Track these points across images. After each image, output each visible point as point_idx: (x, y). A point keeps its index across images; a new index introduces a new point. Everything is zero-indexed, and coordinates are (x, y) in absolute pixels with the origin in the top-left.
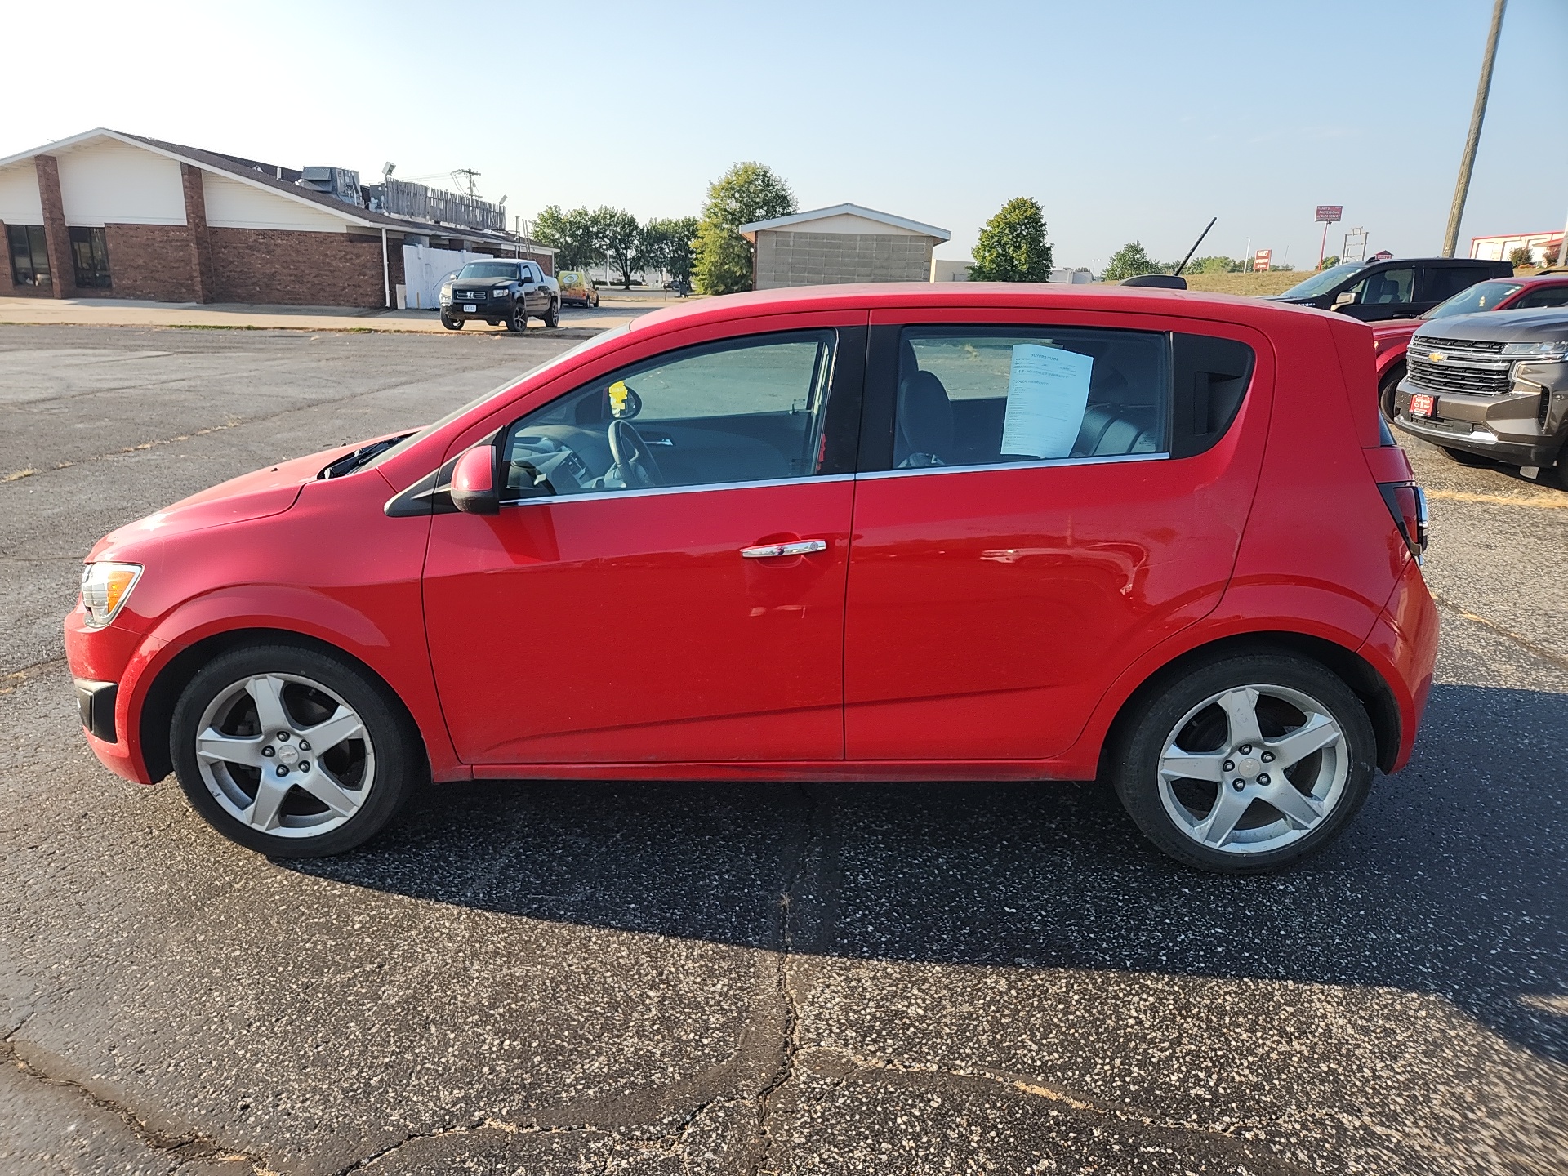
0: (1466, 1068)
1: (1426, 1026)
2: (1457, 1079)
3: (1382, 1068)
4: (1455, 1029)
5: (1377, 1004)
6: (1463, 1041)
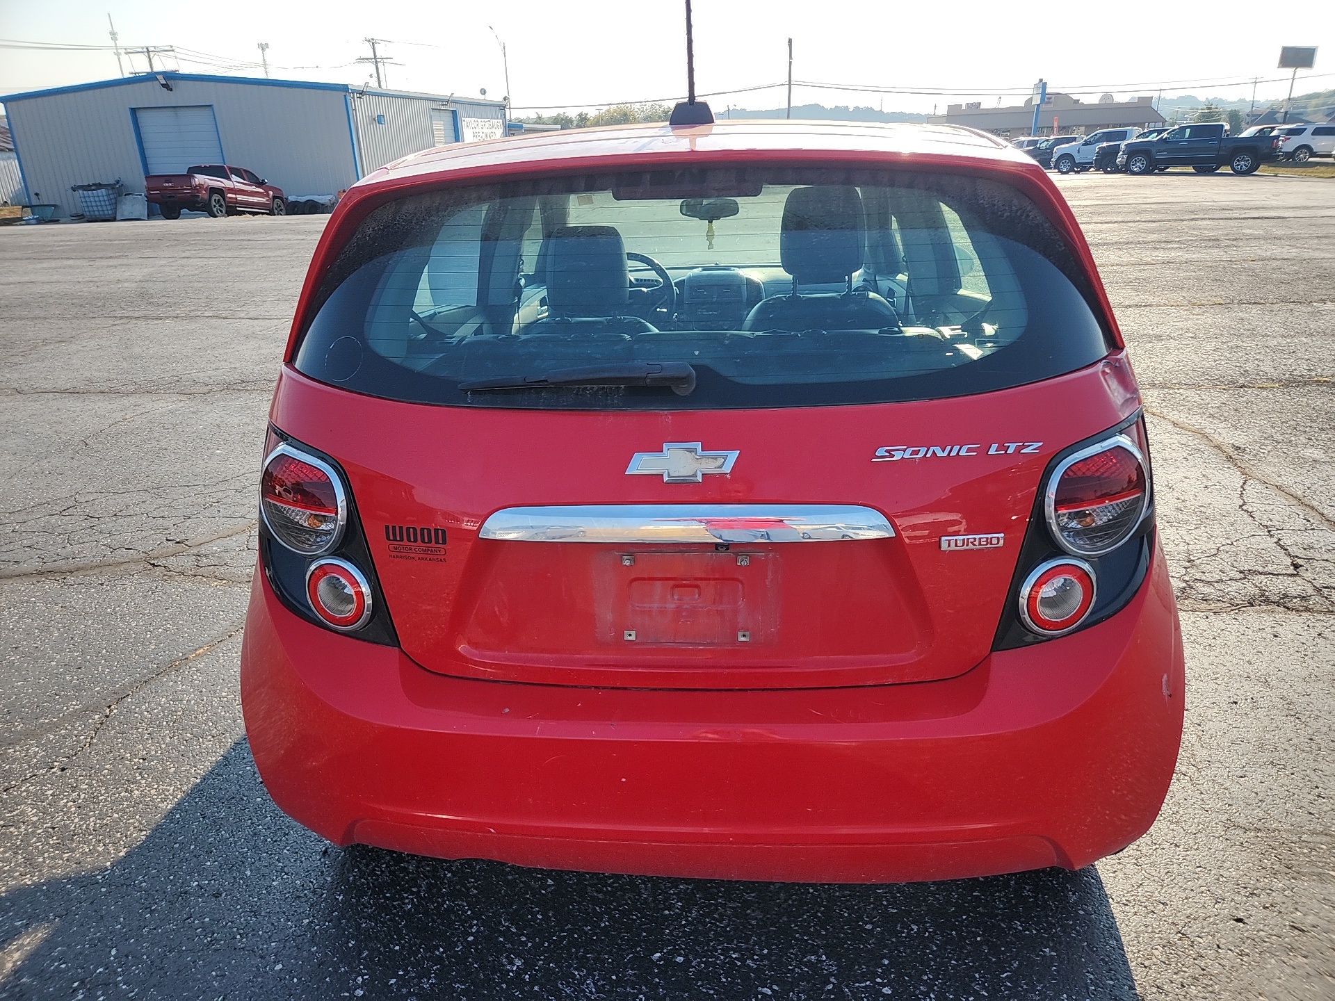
0: (33, 843)
1: (87, 843)
2: (31, 832)
3: (80, 796)
4: (68, 860)
5: (133, 823)
6: (53, 858)
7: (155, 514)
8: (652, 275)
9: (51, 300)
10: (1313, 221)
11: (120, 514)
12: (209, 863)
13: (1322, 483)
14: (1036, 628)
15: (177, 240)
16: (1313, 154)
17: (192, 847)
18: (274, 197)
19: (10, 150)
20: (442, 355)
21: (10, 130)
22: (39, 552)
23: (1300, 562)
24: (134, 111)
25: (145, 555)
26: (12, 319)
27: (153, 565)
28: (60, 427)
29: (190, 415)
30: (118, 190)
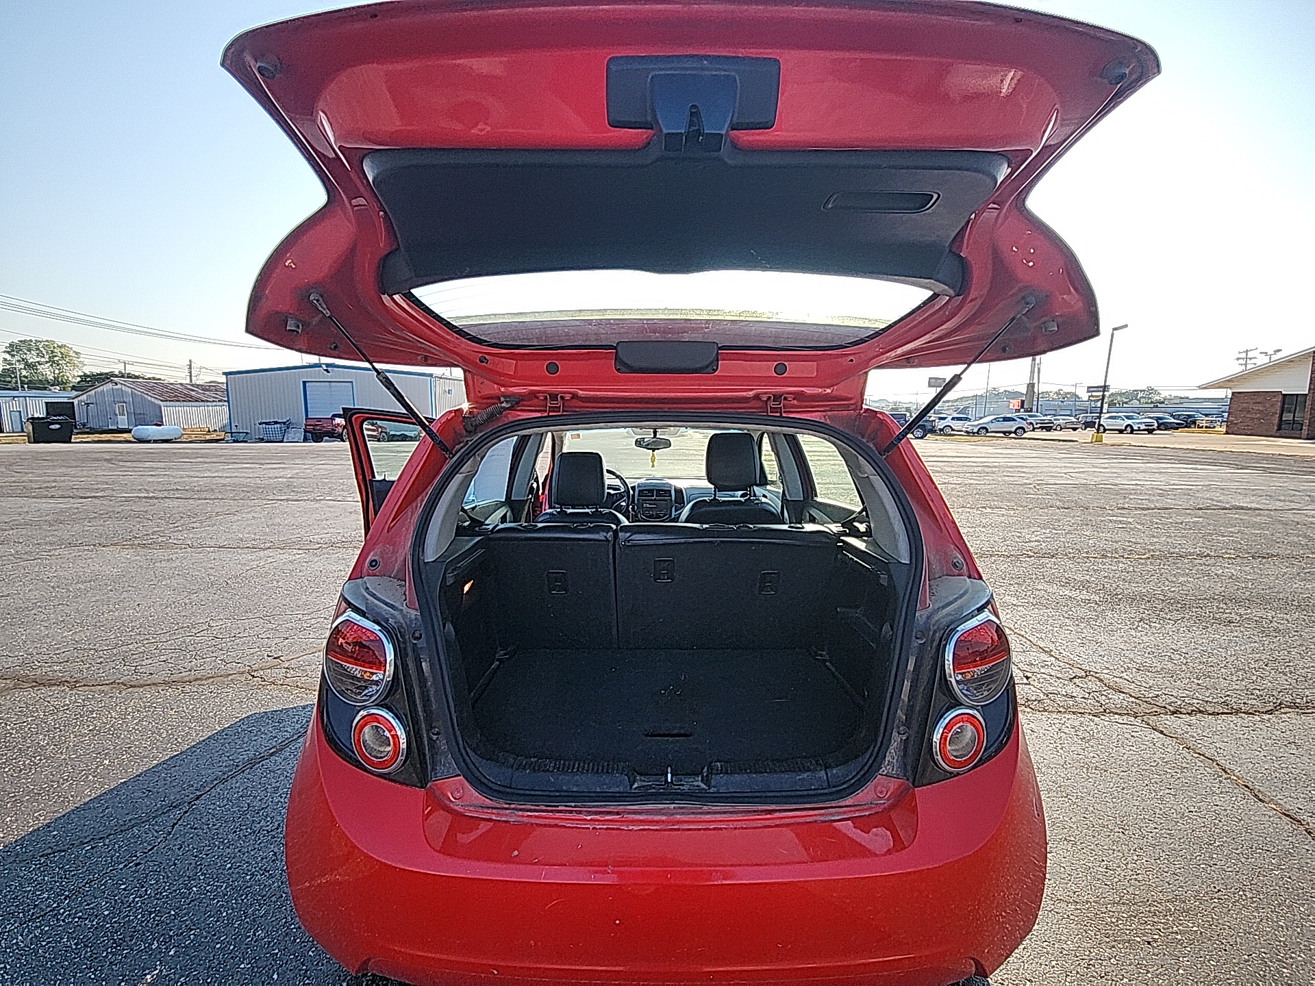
7: (263, 636)
8: (617, 482)
9: (229, 488)
10: (964, 464)
11: (239, 635)
12: (242, 966)
13: (1022, 619)
14: (947, 767)
15: (318, 454)
16: (953, 430)
17: (232, 947)
18: (382, 432)
19: (225, 401)
20: (480, 538)
21: (227, 390)
22: (170, 665)
23: (1029, 675)
24: (304, 383)
25: (249, 668)
26: (199, 499)
27: (253, 676)
28: (212, 571)
29: (304, 564)
30: (288, 425)
